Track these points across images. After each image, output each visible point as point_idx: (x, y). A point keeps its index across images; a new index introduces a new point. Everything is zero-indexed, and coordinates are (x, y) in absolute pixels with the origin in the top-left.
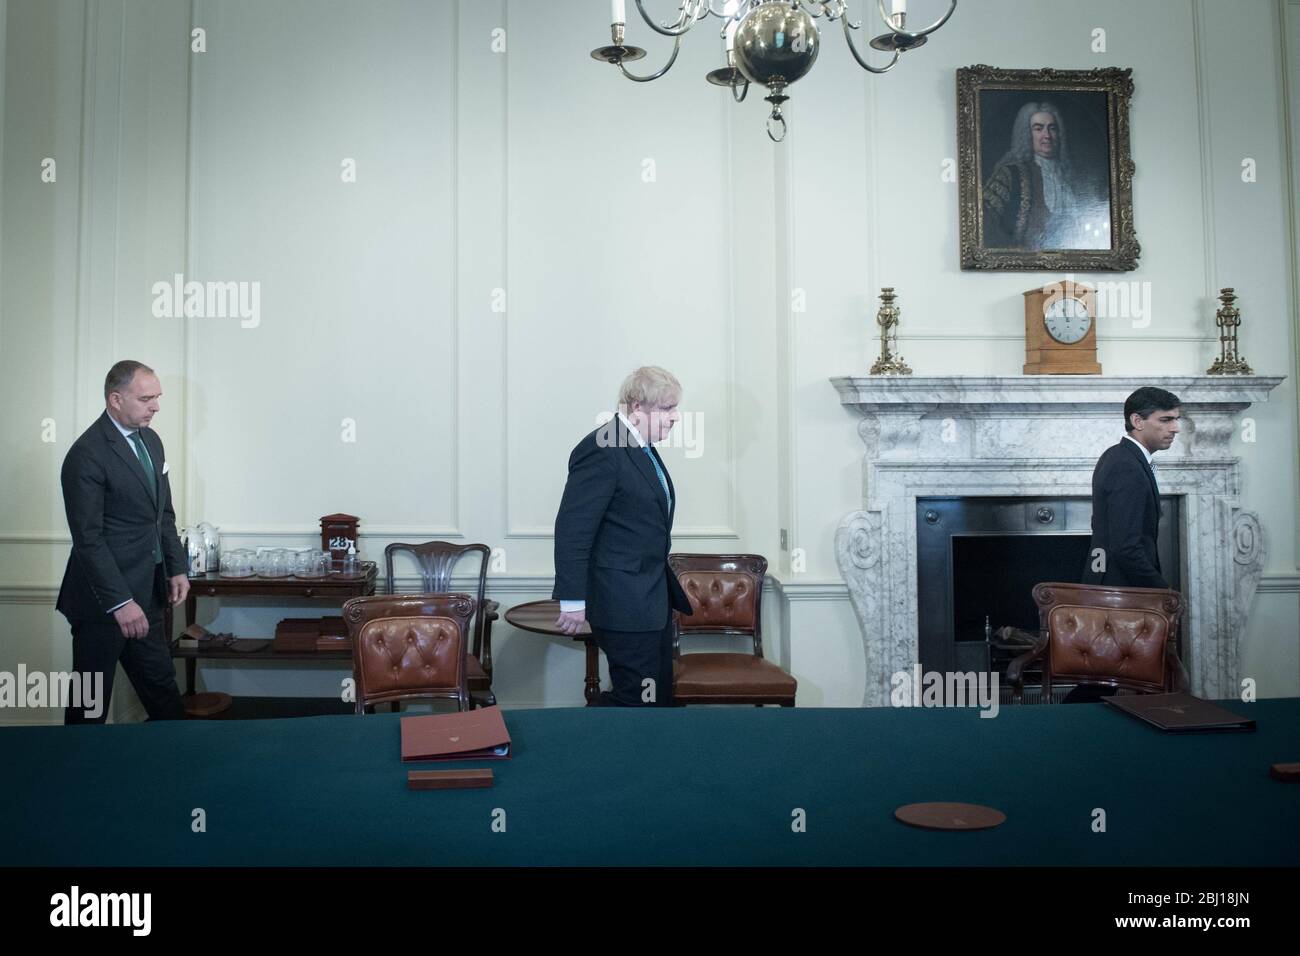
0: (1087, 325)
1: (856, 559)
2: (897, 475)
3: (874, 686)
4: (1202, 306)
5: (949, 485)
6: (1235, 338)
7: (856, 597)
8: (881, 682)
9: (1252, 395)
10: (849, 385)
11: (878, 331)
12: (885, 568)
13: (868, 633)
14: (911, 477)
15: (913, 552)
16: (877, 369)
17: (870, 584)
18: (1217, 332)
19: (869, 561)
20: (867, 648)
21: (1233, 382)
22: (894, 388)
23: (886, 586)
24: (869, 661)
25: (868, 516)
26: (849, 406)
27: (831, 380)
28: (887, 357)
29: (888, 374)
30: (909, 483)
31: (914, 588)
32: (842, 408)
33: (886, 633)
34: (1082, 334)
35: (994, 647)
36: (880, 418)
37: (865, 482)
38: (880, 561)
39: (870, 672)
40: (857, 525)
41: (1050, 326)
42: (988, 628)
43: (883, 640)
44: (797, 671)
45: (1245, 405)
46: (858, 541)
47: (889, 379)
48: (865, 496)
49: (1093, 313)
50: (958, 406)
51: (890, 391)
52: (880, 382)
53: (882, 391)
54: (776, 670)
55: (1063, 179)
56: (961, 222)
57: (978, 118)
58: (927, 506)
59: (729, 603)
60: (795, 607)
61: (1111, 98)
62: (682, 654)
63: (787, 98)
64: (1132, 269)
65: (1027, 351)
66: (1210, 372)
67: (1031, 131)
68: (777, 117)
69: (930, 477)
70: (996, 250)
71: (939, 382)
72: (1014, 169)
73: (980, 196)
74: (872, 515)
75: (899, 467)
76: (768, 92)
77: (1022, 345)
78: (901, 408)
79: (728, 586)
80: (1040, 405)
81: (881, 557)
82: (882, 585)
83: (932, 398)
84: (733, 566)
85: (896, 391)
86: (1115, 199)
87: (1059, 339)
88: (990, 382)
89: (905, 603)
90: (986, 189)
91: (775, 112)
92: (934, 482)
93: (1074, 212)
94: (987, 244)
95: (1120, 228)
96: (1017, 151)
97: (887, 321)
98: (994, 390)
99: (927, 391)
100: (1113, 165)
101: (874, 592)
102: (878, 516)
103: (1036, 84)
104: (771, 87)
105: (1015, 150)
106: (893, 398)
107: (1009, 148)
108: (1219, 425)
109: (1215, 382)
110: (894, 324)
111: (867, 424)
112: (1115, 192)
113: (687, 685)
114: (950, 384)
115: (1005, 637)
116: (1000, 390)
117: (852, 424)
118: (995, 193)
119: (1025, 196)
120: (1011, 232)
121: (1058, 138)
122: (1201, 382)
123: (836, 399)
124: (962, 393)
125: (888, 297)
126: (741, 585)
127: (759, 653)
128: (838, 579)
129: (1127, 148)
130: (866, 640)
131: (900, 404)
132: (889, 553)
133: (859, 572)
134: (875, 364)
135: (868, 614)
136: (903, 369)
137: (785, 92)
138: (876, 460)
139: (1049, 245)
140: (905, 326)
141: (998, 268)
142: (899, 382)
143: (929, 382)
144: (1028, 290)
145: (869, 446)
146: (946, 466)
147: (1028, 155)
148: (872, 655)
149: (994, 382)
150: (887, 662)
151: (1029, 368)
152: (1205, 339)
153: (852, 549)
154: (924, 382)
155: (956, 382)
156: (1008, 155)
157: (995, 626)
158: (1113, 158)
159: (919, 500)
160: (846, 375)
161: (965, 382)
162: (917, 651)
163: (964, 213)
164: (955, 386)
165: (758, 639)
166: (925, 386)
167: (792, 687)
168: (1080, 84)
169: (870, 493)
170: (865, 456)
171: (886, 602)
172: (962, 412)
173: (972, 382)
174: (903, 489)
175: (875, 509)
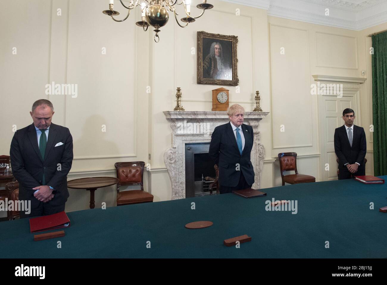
0: (227, 99)
1: (169, 161)
2: (180, 138)
3: (174, 195)
4: (252, 95)
5: (194, 140)
6: (259, 103)
7: (169, 171)
8: (176, 194)
9: (262, 117)
10: (168, 113)
11: (176, 99)
12: (177, 163)
13: (172, 181)
14: (184, 138)
15: (184, 158)
16: (176, 109)
17: (173, 168)
18: (255, 101)
19: (173, 161)
20: (172, 185)
21: (258, 113)
22: (180, 114)
23: (177, 168)
24: (173, 189)
25: (173, 149)
26: (168, 119)
27: (163, 112)
28: (178, 106)
29: (178, 110)
30: (183, 140)
31: (184, 168)
32: (166, 120)
33: (177, 181)
34: (225, 101)
35: (204, 182)
36: (176, 122)
37: (172, 140)
38: (175, 161)
39: (173, 192)
40: (170, 152)
41: (218, 99)
42: (203, 177)
43: (176, 183)
44: (153, 193)
45: (261, 119)
46: (170, 156)
47: (179, 112)
48: (172, 143)
49: (228, 96)
50: (196, 119)
51: (179, 115)
52: (176, 113)
53: (177, 115)
54: (147, 193)
55: (222, 62)
56: (197, 71)
57: (202, 45)
58: (188, 146)
59: (134, 175)
60: (153, 176)
61: (233, 43)
62: (120, 192)
63: (160, 31)
64: (237, 85)
65: (213, 105)
66: (253, 111)
67: (214, 50)
68: (157, 36)
69: (189, 138)
70: (205, 79)
71: (191, 113)
72: (210, 58)
73: (202, 65)
74: (174, 149)
75: (181, 135)
76: (155, 29)
77: (211, 103)
78: (182, 120)
79: (133, 171)
80: (216, 119)
81: (176, 160)
82: (176, 168)
83: (189, 117)
84: (135, 165)
85: (181, 115)
86: (233, 68)
87: (220, 102)
88: (204, 113)
89: (182, 172)
90: (203, 63)
91: (156, 34)
92: (189, 139)
93: (224, 70)
94: (204, 77)
95: (234, 75)
96: (211, 54)
97: (178, 96)
98: (205, 115)
99: (188, 115)
100: (233, 59)
101: (174, 170)
102: (175, 149)
103: (216, 37)
104: (156, 27)
105: (210, 54)
106: (180, 117)
107: (209, 53)
108: (255, 124)
109: (255, 113)
110: (180, 97)
111: (173, 124)
112: (233, 66)
113: (122, 200)
114: (194, 113)
115: (207, 179)
116: (206, 115)
117: (168, 124)
118: (206, 64)
119: (213, 66)
120: (209, 75)
121: (221, 52)
122: (251, 113)
123: (164, 117)
124: (197, 116)
125: (179, 90)
126: (137, 170)
127: (142, 189)
128: (164, 167)
129: (236, 56)
130: (172, 183)
131: (181, 119)
132: (178, 158)
133: (170, 164)
134: (175, 108)
135: (172, 176)
136: (182, 109)
137: (159, 29)
138: (175, 134)
139: (218, 78)
140: (183, 98)
141: (206, 84)
142: (181, 113)
143: (189, 113)
144: (213, 89)
145: (173, 130)
146: (193, 135)
147: (213, 55)
148: (173, 187)
149: (205, 113)
150: (177, 188)
151: (213, 109)
152: (252, 103)
153: (168, 158)
154: (188, 113)
155: (196, 113)
156: (209, 55)
157: (204, 177)
158: (233, 58)
159: (186, 144)
160: (168, 111)
161: (198, 113)
162: (185, 185)
163: (198, 69)
164: (195, 114)
165: (142, 185)
166: (188, 114)
167: (152, 197)
168: (226, 39)
169: (173, 143)
170: (172, 132)
171: (177, 172)
172: (197, 121)
173: (199, 113)
174: (181, 142)
175: (174, 147)
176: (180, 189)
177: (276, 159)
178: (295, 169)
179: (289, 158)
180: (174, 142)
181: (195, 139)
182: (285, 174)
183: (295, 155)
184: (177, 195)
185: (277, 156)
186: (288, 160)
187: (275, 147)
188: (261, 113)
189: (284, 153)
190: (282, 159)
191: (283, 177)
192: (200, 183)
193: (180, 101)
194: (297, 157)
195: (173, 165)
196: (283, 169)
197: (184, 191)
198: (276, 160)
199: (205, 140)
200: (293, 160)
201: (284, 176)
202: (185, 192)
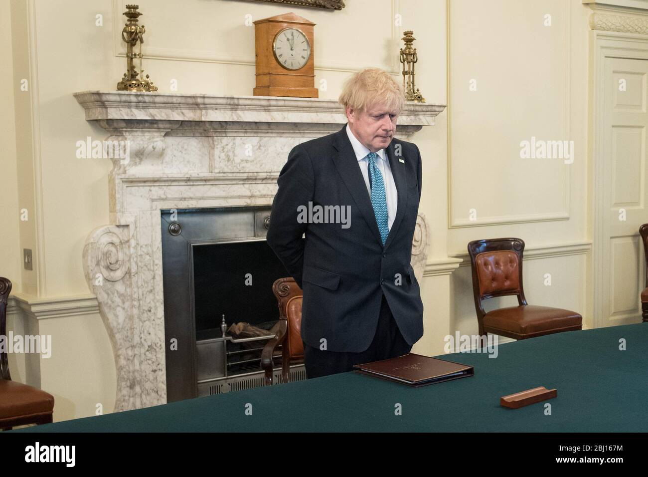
0: (306, 54)
1: (106, 273)
2: (143, 190)
3: (125, 391)
4: (389, 44)
5: (191, 198)
6: (413, 74)
7: (106, 310)
8: (132, 387)
9: (423, 120)
10: (97, 100)
11: (123, 49)
12: (134, 279)
13: (119, 342)
14: (157, 191)
15: (160, 262)
16: (124, 86)
17: (121, 295)
18: (400, 67)
19: (119, 274)
20: (117, 357)
21: (412, 108)
22: (141, 105)
23: (136, 296)
24: (120, 369)
25: (117, 230)
26: (94, 122)
27: (76, 96)
28: (132, 74)
29: (134, 91)
30: (155, 197)
31: (160, 296)
32: (86, 122)
33: (137, 340)
34: (303, 62)
35: (229, 342)
36: (127, 135)
37: (112, 197)
38: (128, 273)
39: (120, 379)
40: (105, 239)
41: (278, 53)
42: (224, 325)
43: (133, 347)
44: (46, 387)
45: (418, 127)
46: (107, 255)
47: (137, 96)
48: (113, 210)
49: (310, 43)
50: (199, 123)
51: (137, 107)
52: (127, 98)
53: (129, 107)
54: (25, 390)
58: (170, 219)
64: (340, 8)
65: (257, 75)
71: (183, 101)
74: (121, 229)
75: (145, 182)
77: (252, 70)
78: (147, 125)
80: (269, 124)
81: (129, 269)
82: (131, 296)
83: (176, 116)
85: (144, 108)
87: (285, 65)
88: (229, 101)
89: (152, 311)
92: (177, 195)
97: (132, 38)
98: (232, 109)
99: (171, 108)
101: (124, 303)
102: (126, 230)
106: (140, 115)
110: (138, 42)
114: (195, 103)
115: (238, 332)
116: (236, 109)
124: (204, 112)
125: (132, 15)
127: (6, 376)
128: (88, 294)
130: (116, 348)
131: (146, 121)
132: (136, 263)
133: (109, 285)
134: (121, 80)
135: (119, 324)
136: (148, 86)
138: (123, 176)
140: (149, 46)
142: (147, 99)
143: (174, 100)
144: (258, 19)
146: (189, 181)
148: (122, 362)
149: (232, 102)
150: (137, 367)
151: (260, 89)
153: (102, 263)
154: (170, 100)
155: (200, 101)
157: (229, 324)
159: (164, 213)
160: (92, 90)
161: (207, 101)
162: (164, 354)
164: (197, 104)
165: (4, 363)
166: (170, 103)
167: (48, 403)
169: (118, 207)
170: (111, 172)
171: (135, 311)
172: (201, 130)
173: (213, 101)
174: (148, 203)
175: (123, 223)
176: (147, 368)
177: (461, 260)
178: (517, 290)
179: (502, 256)
180: (122, 207)
181: (199, 195)
182: (490, 305)
183: (518, 247)
184: (138, 389)
185: (464, 250)
186: (497, 263)
187: (457, 222)
188: (417, 108)
189: (488, 241)
190: (480, 261)
191: (481, 315)
192: (213, 345)
193: (141, 56)
194: (524, 253)
195: (120, 287)
196: (482, 291)
197: (162, 376)
198: (461, 264)
199: (232, 197)
200: (511, 261)
201: (486, 312)
202: (164, 378)
